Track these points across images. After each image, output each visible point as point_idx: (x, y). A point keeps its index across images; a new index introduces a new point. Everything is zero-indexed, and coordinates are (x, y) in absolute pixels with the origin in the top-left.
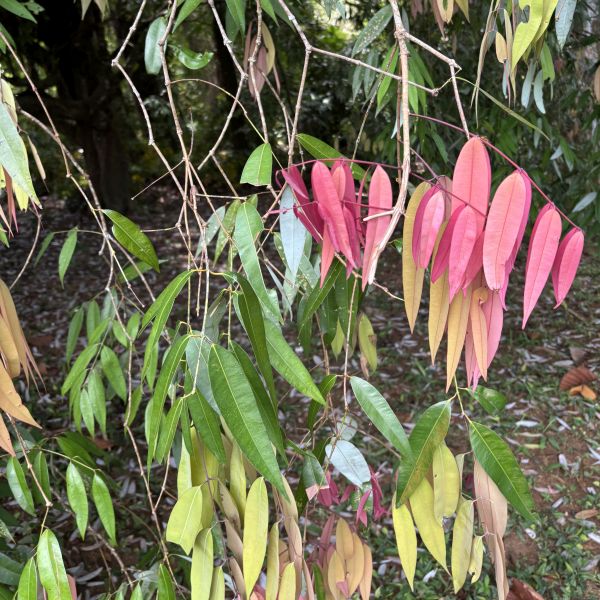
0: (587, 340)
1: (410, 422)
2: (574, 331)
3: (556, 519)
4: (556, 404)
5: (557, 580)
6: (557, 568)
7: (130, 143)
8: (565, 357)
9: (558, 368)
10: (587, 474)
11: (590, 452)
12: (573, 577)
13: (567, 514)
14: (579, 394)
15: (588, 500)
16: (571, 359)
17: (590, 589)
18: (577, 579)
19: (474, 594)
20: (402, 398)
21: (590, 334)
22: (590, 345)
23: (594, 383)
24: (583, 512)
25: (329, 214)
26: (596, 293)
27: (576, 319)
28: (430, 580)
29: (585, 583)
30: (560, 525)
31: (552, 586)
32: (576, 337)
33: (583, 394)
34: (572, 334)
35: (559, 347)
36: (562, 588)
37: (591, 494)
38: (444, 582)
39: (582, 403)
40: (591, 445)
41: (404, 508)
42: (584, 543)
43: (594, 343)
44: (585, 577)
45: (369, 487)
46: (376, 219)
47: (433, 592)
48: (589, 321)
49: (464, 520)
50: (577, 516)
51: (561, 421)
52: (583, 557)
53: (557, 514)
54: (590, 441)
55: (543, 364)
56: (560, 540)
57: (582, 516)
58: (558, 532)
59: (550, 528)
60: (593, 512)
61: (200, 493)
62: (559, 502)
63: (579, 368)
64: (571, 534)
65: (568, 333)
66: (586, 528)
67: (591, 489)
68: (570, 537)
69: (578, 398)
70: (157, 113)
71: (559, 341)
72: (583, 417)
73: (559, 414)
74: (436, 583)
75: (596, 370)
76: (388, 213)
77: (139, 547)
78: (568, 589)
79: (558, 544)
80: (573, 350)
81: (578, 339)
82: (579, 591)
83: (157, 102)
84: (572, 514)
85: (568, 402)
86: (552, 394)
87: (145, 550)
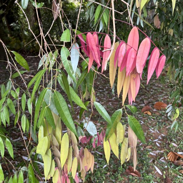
0: (149, 98)
1: (98, 123)
2: (145, 96)
3: (140, 149)
4: (140, 116)
5: (141, 166)
6: (141, 162)
7: (6, 38)
8: (143, 103)
9: (140, 106)
10: (149, 136)
11: (150, 130)
12: (146, 164)
13: (143, 147)
14: (147, 113)
15: (149, 143)
16: (144, 104)
17: (151, 168)
18: (147, 165)
19: (118, 171)
20: (95, 116)
21: (149, 96)
22: (149, 100)
23: (151, 110)
24: (148, 146)
25: (93, 49)
26: (151, 85)
27: (145, 92)
28: (105, 168)
29: (149, 166)
30: (142, 150)
31: (140, 168)
32: (146, 97)
33: (148, 113)
34: (144, 97)
35: (141, 100)
36: (143, 168)
37: (150, 141)
38: (109, 168)
39: (147, 116)
40: (150, 127)
41: (107, 141)
42: (149, 155)
43: (151, 99)
44: (149, 164)
45: (97, 136)
46: (106, 51)
47: (106, 171)
48: (149, 93)
49: (125, 144)
50: (146, 148)
51: (142, 121)
52: (148, 159)
53: (141, 147)
54: (150, 126)
55: (136, 105)
56: (142, 154)
57: (148, 147)
58: (141, 152)
59: (139, 151)
60: (151, 146)
61: (47, 138)
62: (141, 144)
63: (147, 106)
64: (145, 153)
65: (143, 96)
66: (149, 151)
67: (150, 140)
68: (144, 154)
69: (146, 115)
70: (15, 28)
71: (141, 99)
72: (148, 120)
73: (141, 119)
74: (107, 168)
75: (151, 107)
76: (110, 49)
77: (15, 164)
78: (144, 168)
79: (141, 156)
80: (145, 101)
81: (146, 98)
82: (148, 168)
83: (15, 25)
84: (145, 147)
85: (143, 116)
86: (139, 114)
87: (17, 164)
